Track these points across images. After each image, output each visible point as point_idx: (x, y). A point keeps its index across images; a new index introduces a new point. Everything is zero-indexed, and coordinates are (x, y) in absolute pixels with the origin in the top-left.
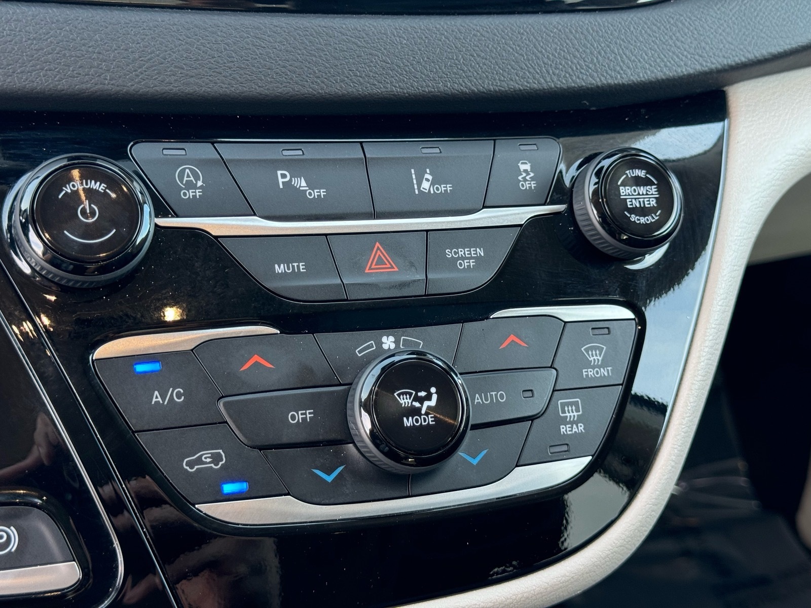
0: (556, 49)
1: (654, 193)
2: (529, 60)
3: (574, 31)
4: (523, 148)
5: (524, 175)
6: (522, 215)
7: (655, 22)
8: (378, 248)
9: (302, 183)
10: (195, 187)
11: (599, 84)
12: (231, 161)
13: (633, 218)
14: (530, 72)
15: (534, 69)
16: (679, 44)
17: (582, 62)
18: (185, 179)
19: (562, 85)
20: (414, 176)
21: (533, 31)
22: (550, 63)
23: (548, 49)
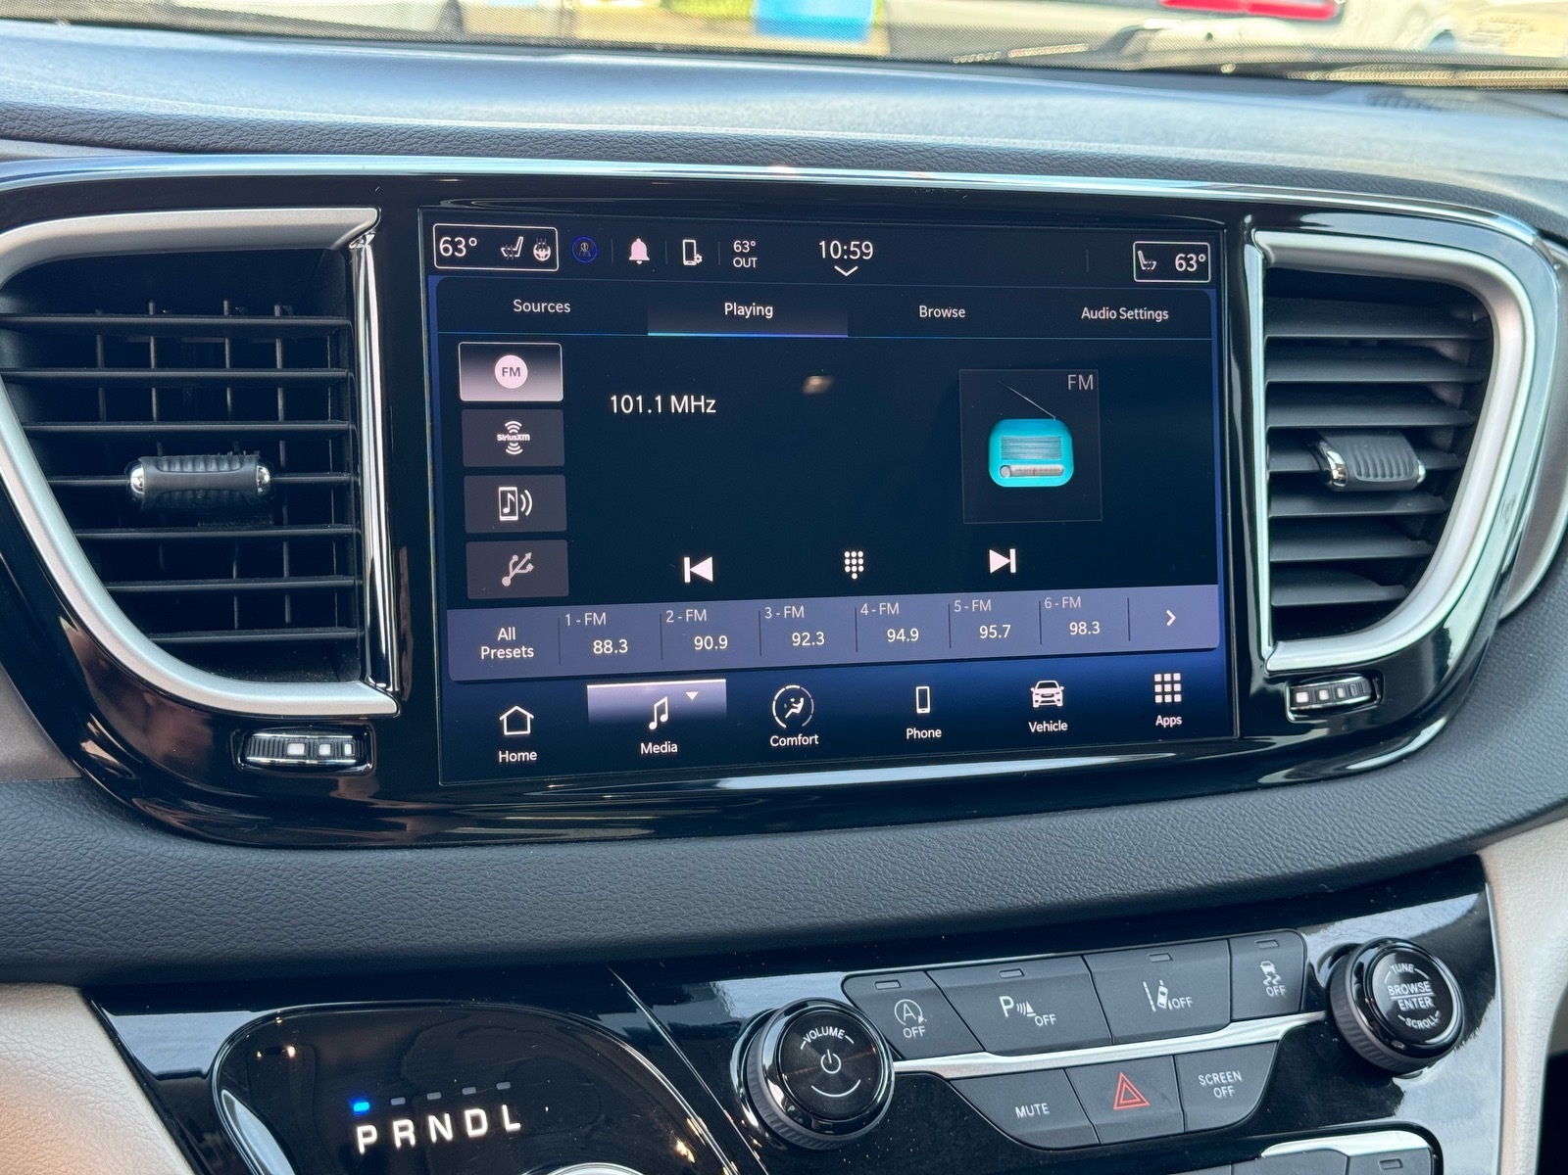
0: (1284, 830)
1: (1427, 989)
2: (1256, 845)
4: (1261, 946)
5: (1269, 978)
6: (1277, 1028)
7: (1391, 788)
8: (1123, 1080)
9: (1028, 1009)
10: (916, 1023)
11: (1339, 864)
12: (950, 989)
13: (1410, 1022)
14: (1259, 858)
15: (1264, 854)
16: (1421, 810)
17: (1316, 842)
18: (905, 1015)
19: (1298, 870)
20: (1147, 990)
21: (1256, 811)
22: (1280, 845)
23: (1276, 830)
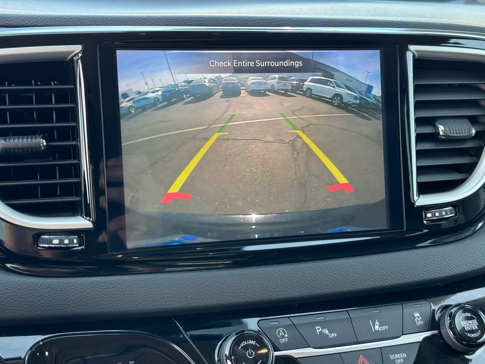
0: (423, 264)
1: (476, 323)
2: (412, 269)
3: (429, 255)
4: (415, 306)
5: (417, 318)
6: (420, 337)
7: (463, 248)
8: (362, 357)
9: (326, 331)
10: (285, 337)
11: (443, 276)
12: (297, 324)
13: (469, 335)
14: (413, 274)
15: (415, 273)
16: (474, 256)
17: (434, 268)
18: (280, 334)
19: (428, 278)
20: (371, 324)
21: (412, 257)
22: (421, 269)
23: (419, 264)
